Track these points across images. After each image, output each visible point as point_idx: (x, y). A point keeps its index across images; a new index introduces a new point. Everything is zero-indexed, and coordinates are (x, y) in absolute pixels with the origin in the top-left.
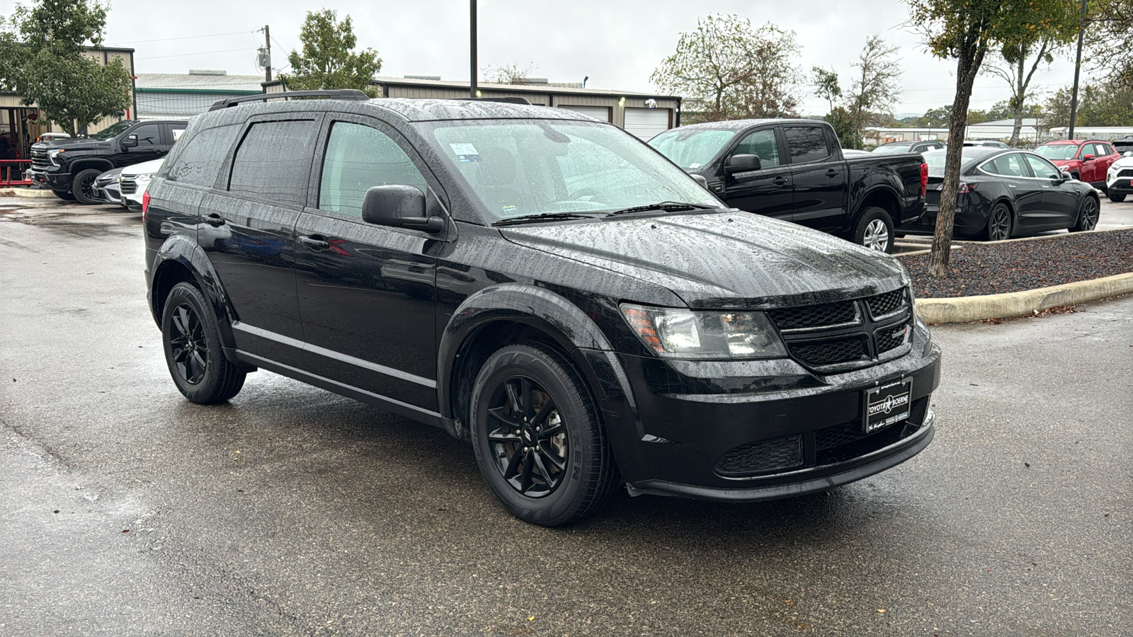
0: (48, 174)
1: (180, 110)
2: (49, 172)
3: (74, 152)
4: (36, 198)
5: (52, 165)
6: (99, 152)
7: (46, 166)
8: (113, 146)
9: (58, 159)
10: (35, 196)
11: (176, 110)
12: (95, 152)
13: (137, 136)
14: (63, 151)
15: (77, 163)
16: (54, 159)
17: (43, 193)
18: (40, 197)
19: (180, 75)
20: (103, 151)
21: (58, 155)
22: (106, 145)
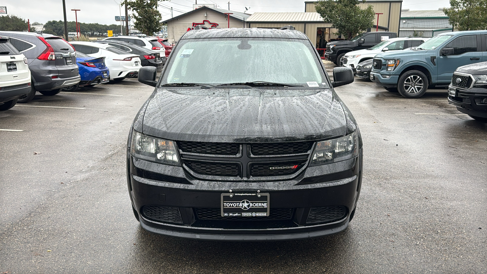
0: (329, 55)
1: (430, 26)
2: (329, 54)
3: (339, 46)
4: (328, 64)
5: (331, 51)
6: (349, 46)
7: (329, 51)
8: (355, 44)
9: (333, 49)
10: (328, 63)
11: (428, 26)
12: (347, 46)
13: (364, 39)
14: (335, 45)
15: (339, 50)
16: (331, 49)
17: (330, 62)
18: (329, 64)
19: (434, 11)
20: (350, 46)
21: (333, 47)
22: (352, 43)
